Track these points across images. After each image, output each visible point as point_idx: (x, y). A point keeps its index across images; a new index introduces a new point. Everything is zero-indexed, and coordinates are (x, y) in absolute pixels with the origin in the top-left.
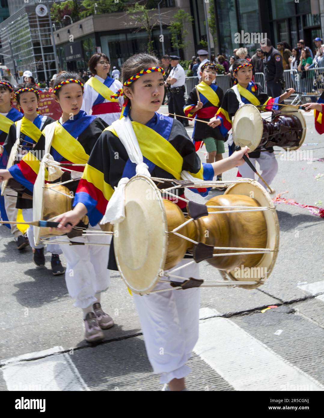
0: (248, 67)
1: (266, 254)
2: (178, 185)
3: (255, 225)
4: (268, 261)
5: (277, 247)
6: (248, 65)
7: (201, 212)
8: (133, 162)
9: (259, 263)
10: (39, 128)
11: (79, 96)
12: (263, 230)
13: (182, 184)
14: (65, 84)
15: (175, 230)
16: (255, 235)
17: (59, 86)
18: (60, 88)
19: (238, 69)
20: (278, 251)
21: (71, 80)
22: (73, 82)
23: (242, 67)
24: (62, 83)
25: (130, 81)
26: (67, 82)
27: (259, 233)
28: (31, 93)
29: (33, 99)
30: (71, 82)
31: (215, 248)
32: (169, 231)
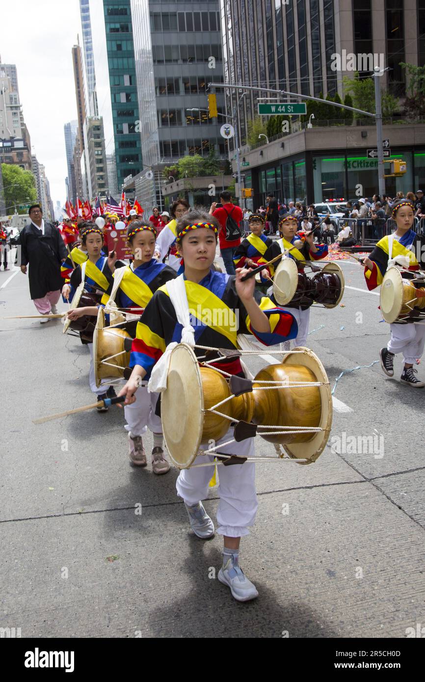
0: (292, 221)
1: (318, 432)
2: (223, 356)
3: (308, 400)
4: (320, 439)
5: (329, 425)
6: (292, 219)
7: (245, 388)
8: (180, 322)
9: (312, 438)
10: (101, 270)
11: (152, 243)
12: (316, 406)
13: (228, 355)
14: (139, 231)
15: (212, 408)
16: (307, 411)
17: (133, 233)
18: (134, 235)
19: (282, 222)
20: (330, 430)
21: (145, 227)
22: (147, 229)
23: (286, 220)
24: (136, 230)
25: (185, 230)
26: (141, 229)
27: (312, 408)
28: (97, 234)
29: (98, 240)
30: (145, 229)
31: (258, 426)
32: (205, 409)
